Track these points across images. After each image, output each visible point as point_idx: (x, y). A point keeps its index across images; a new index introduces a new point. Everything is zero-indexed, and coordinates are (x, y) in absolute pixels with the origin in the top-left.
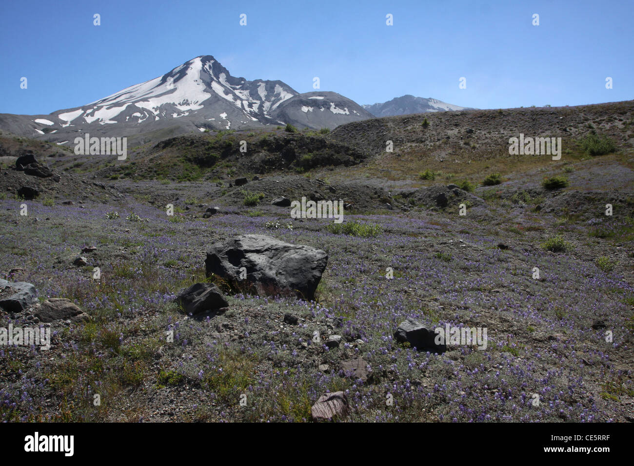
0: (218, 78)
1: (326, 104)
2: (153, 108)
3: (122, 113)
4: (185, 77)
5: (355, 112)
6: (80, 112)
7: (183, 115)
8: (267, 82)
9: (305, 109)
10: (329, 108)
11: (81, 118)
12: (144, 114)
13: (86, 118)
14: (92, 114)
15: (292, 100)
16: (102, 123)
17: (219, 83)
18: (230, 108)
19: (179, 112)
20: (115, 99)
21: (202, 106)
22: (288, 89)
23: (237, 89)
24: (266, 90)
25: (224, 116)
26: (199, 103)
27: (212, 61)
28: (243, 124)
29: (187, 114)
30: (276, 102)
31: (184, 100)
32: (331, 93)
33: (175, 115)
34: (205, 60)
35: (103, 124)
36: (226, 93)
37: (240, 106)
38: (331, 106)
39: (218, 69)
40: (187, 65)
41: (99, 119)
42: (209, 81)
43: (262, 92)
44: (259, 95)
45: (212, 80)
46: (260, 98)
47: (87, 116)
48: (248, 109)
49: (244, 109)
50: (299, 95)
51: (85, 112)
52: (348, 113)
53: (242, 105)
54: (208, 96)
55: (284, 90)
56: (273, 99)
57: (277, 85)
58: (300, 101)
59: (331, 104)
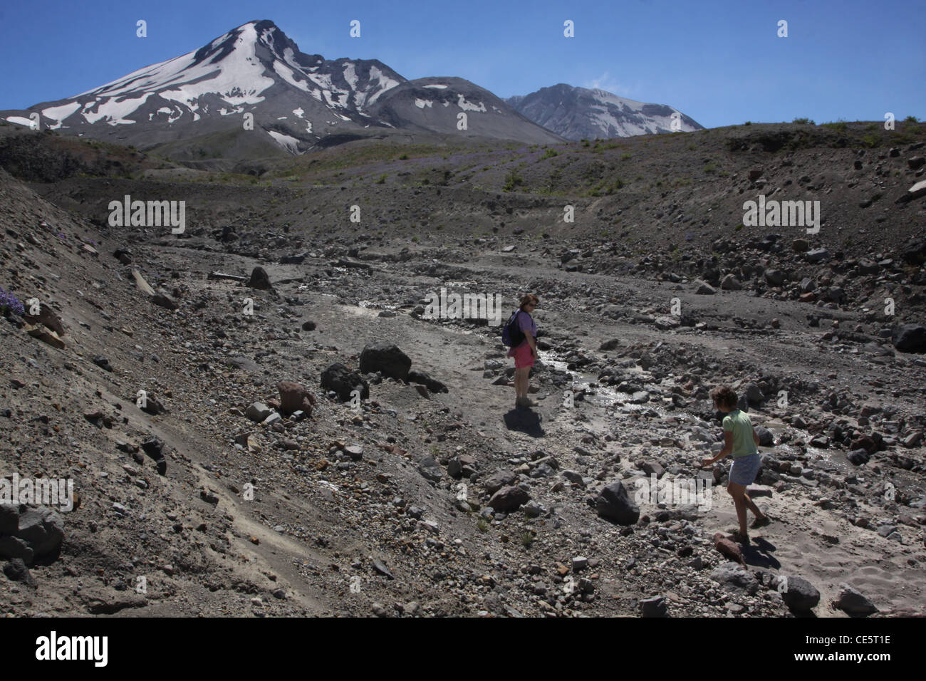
0: (282, 55)
1: (451, 96)
2: (189, 101)
3: (141, 108)
4: (232, 54)
5: (494, 108)
6: (75, 106)
7: (235, 111)
8: (358, 63)
9: (420, 103)
10: (456, 102)
11: (77, 116)
12: (176, 110)
13: (86, 116)
14: (95, 110)
15: (401, 89)
16: (112, 123)
17: (284, 62)
18: (304, 99)
19: (229, 108)
20: (124, 86)
21: (263, 98)
22: (390, 73)
23: (312, 73)
24: (357, 74)
25: (299, 112)
26: (258, 93)
27: (273, 30)
28: (331, 125)
29: (241, 110)
30: (374, 93)
31: (234, 89)
32: (457, 80)
33: (223, 112)
34: (260, 26)
35: (114, 125)
36: (297, 77)
37: (319, 98)
38: (458, 99)
39: (281, 41)
40: (235, 34)
41: (106, 117)
42: (270, 59)
43: (351, 77)
44: (345, 81)
45: (274, 58)
46: (348, 87)
47: (87, 111)
48: (332, 103)
49: (327, 103)
50: (409, 83)
51: (83, 107)
52: (484, 109)
53: (323, 96)
54: (269, 83)
55: (385, 75)
56: (368, 87)
57: (373, 67)
58: (412, 90)
59: (460, 96)
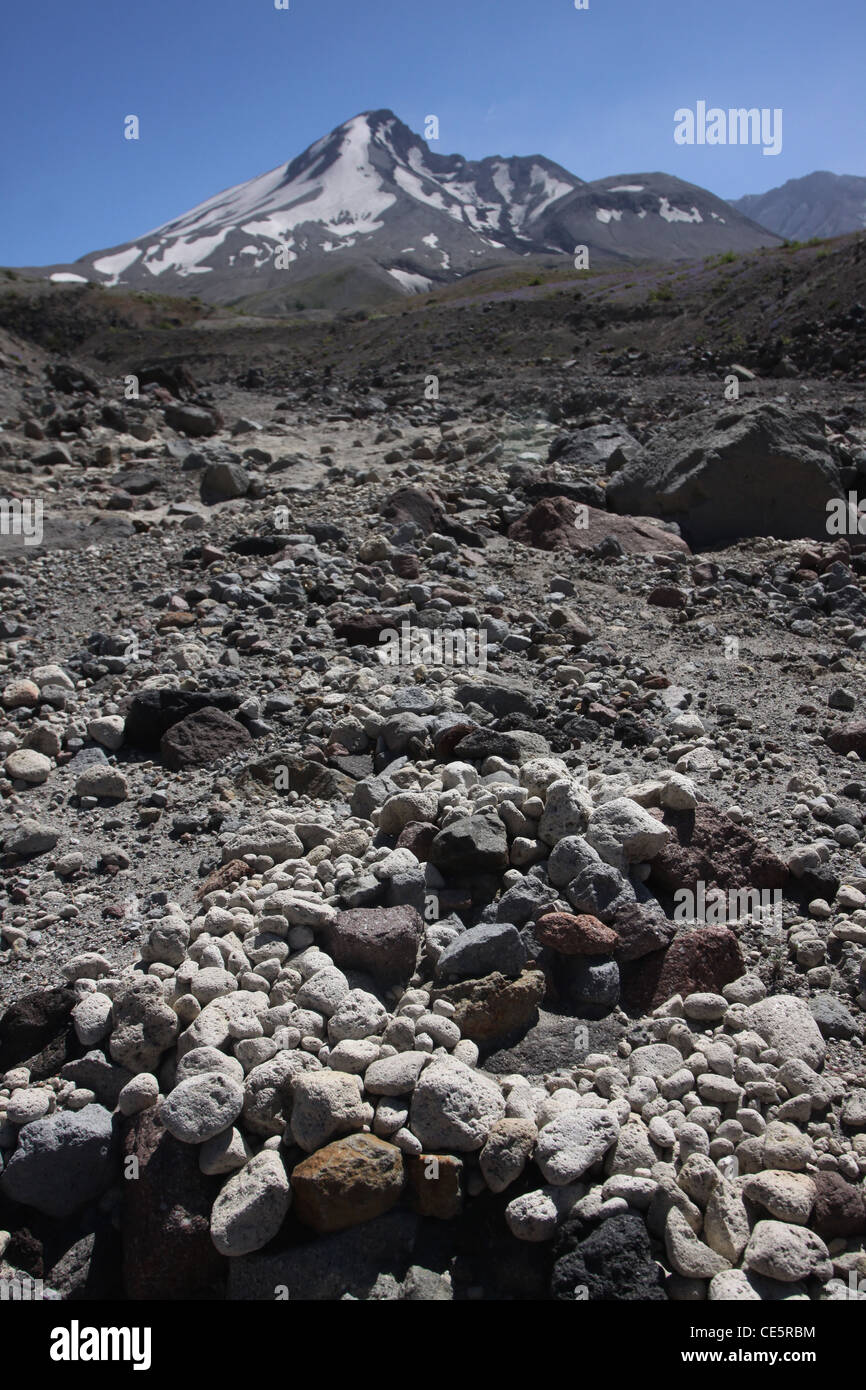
0: (406, 159)
1: (649, 202)
2: (281, 234)
3: (219, 250)
4: (337, 164)
5: (714, 216)
6: (135, 253)
7: (343, 244)
8: (513, 162)
9: (604, 216)
10: (656, 210)
11: (137, 267)
12: (264, 248)
13: (149, 266)
14: (159, 256)
15: (575, 197)
16: (182, 274)
17: (409, 169)
18: (440, 222)
19: (336, 240)
20: (196, 220)
21: (381, 223)
22: (561, 174)
23: (448, 182)
24: (512, 178)
25: (431, 240)
26: (374, 216)
27: (391, 123)
28: (476, 256)
29: (351, 242)
30: (537, 205)
31: (341, 213)
32: (658, 177)
33: (328, 247)
34: (375, 119)
35: (184, 275)
36: (428, 190)
37: (459, 217)
38: (660, 205)
39: (405, 138)
40: (340, 134)
41: (174, 265)
42: (388, 166)
43: (503, 185)
44: (496, 191)
45: (395, 164)
46: (499, 199)
47: (150, 259)
48: (478, 224)
49: (470, 224)
50: (586, 186)
51: (144, 254)
52: (698, 218)
53: (464, 214)
54: (389, 200)
55: (552, 176)
56: (528, 197)
57: (535, 167)
58: (591, 197)
59: (662, 200)
